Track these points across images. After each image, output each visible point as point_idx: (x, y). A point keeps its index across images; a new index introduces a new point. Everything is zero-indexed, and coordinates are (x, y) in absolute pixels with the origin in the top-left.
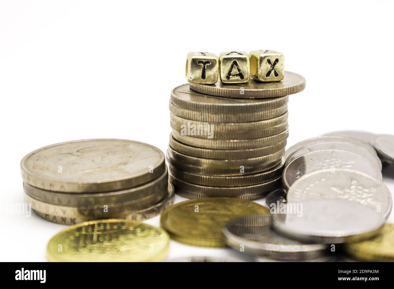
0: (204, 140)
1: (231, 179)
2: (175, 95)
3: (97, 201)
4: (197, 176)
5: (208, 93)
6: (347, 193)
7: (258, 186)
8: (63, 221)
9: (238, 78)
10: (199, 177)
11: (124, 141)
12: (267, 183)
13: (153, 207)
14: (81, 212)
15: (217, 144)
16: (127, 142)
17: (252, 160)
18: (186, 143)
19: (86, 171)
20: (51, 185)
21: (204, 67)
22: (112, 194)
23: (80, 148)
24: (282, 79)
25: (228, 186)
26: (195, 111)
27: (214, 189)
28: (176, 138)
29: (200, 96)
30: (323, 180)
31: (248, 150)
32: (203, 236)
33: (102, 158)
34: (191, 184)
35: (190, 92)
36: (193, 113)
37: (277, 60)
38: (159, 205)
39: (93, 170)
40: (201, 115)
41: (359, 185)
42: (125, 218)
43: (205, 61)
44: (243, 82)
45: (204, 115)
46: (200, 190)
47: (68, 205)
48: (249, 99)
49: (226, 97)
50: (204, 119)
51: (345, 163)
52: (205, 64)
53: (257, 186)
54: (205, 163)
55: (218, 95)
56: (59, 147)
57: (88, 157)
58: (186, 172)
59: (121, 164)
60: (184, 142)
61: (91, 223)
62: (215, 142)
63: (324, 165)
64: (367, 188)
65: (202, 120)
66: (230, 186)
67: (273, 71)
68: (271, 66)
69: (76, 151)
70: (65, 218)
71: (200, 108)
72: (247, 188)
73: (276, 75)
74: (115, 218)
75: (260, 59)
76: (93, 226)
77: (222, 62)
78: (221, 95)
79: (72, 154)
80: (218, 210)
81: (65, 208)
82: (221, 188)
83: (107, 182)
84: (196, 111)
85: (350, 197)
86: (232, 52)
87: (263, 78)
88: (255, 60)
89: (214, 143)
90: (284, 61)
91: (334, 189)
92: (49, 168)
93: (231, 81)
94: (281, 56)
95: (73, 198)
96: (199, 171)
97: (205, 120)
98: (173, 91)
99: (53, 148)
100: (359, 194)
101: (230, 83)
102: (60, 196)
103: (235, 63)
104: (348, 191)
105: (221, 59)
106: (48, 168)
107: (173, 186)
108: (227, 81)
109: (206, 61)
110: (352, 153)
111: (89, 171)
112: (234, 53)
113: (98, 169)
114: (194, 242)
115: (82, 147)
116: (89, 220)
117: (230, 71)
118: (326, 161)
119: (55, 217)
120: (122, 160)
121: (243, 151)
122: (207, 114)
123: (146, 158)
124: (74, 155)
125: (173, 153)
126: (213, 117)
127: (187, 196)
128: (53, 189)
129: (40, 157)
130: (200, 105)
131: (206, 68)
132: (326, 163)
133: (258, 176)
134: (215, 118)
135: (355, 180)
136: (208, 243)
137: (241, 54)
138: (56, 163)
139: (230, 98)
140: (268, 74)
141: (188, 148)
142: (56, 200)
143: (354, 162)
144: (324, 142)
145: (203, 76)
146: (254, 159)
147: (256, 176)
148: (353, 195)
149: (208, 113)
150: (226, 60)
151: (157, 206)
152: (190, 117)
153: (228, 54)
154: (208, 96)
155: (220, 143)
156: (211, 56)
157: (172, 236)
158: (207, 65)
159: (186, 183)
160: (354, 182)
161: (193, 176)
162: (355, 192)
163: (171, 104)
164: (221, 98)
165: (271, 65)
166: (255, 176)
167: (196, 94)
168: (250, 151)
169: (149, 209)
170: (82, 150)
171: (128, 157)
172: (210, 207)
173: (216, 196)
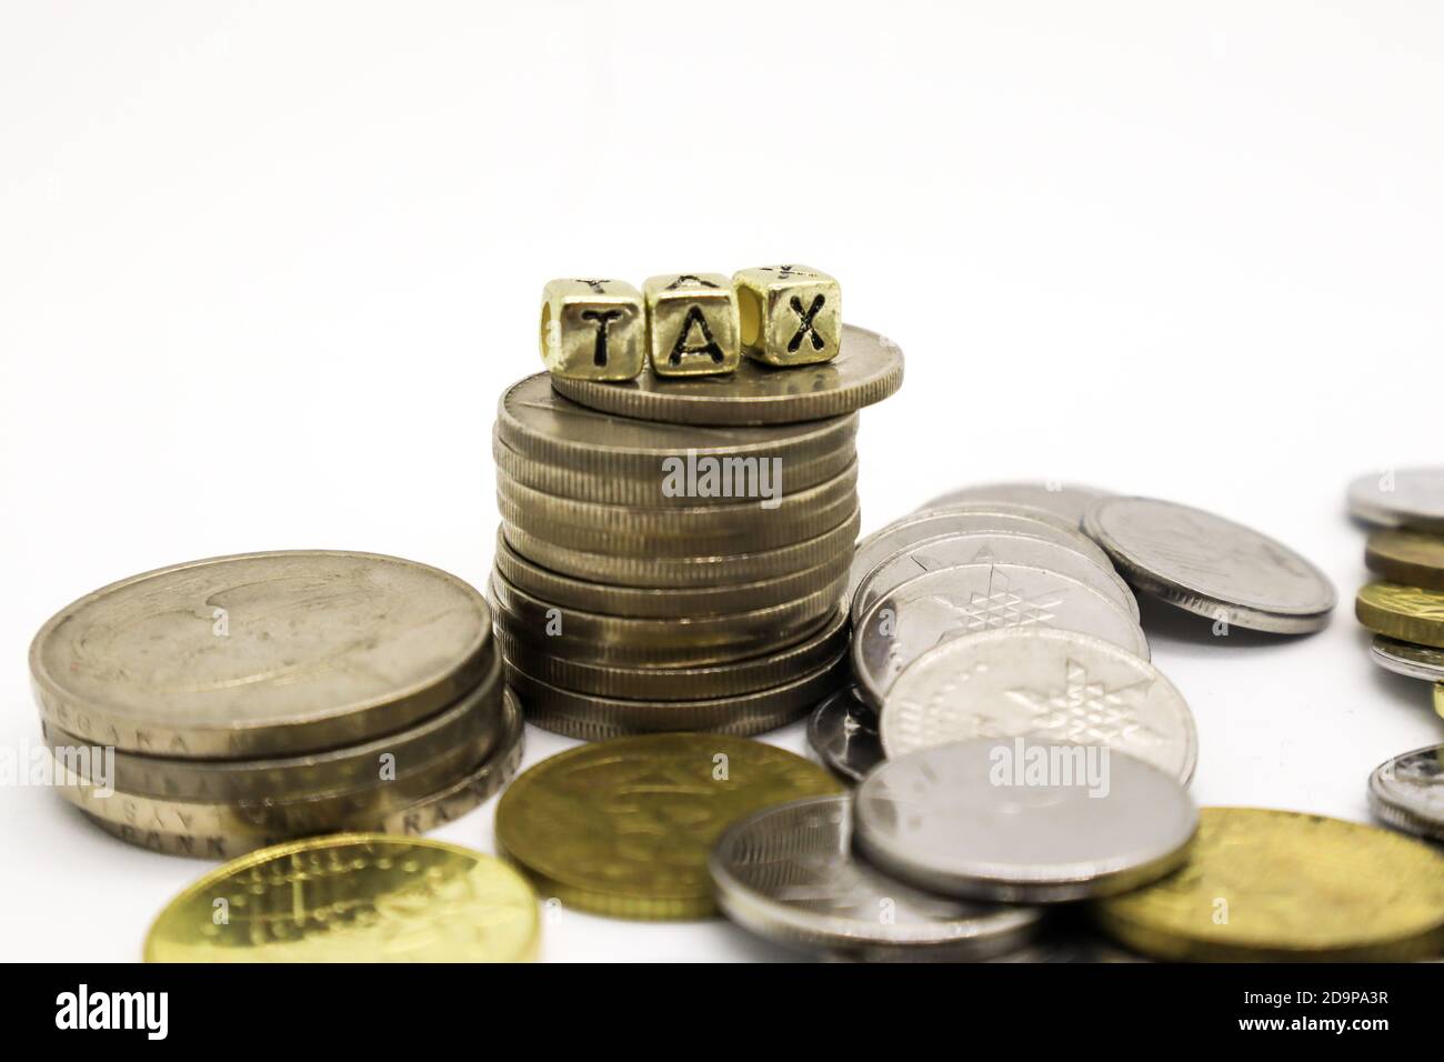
0: (612, 560)
1: (701, 675)
2: (514, 416)
3: (294, 781)
4: (594, 670)
5: (618, 410)
6: (1061, 710)
7: (782, 693)
8: (183, 847)
9: (708, 358)
10: (601, 671)
11: (351, 557)
12: (805, 681)
13: (466, 782)
14: (242, 817)
15: (656, 570)
16: (362, 563)
17: (761, 616)
18: (555, 568)
19: (249, 680)
20: (139, 735)
21: (603, 328)
22: (339, 755)
23: (216, 589)
24: (835, 356)
25: (690, 696)
26: (582, 471)
27: (650, 709)
28: (522, 551)
29: (592, 418)
30: (982, 668)
31: (748, 587)
32: (642, 882)
33: (292, 624)
34: (574, 695)
35: (554, 404)
36: (576, 477)
37: (820, 300)
38: (484, 772)
39: (270, 675)
40: (604, 484)
41: (1092, 685)
42: (381, 829)
43: (604, 310)
44: (720, 371)
45: (611, 484)
46: (604, 712)
47: (200, 797)
48: (745, 427)
49: (675, 423)
50: (612, 495)
51: (1034, 606)
52: (606, 320)
53: (778, 691)
54: (613, 631)
55: (650, 417)
56: (148, 588)
57: (248, 624)
58: (558, 656)
59: (357, 644)
60: (548, 566)
61: (279, 851)
62: (649, 567)
63: (974, 613)
64: (1116, 691)
65: (608, 500)
66: (698, 696)
67: (810, 332)
68: (802, 319)
69: (206, 599)
70: (191, 838)
71: (600, 464)
72: (748, 701)
73: (818, 343)
74: (354, 829)
75: (770, 297)
76: (285, 862)
77: (654, 312)
78: (657, 417)
79: (193, 612)
80: (669, 782)
81: (187, 809)
82: (671, 705)
83: (324, 717)
84: (589, 472)
85: (1069, 725)
86: (683, 278)
87: (780, 356)
88: (755, 302)
89: (645, 570)
90: (840, 300)
91: (1019, 698)
92: (128, 672)
93: (685, 368)
94: (831, 286)
95: (214, 776)
96: (598, 652)
97: (616, 499)
98: (505, 402)
99: (129, 594)
100: (1096, 712)
101: (681, 373)
102: (174, 770)
103: (696, 315)
104: (1060, 703)
105: (653, 302)
106: (122, 672)
107: (517, 700)
108: (671, 370)
109: (608, 309)
110: (1047, 571)
111: (259, 678)
112: (688, 283)
113: (287, 670)
114: (615, 904)
115: (222, 587)
116: (269, 843)
117: (682, 339)
118: (976, 601)
119: (154, 835)
120: (357, 628)
121: (734, 589)
122: (623, 483)
123: (433, 620)
124: (199, 618)
125: (515, 600)
126: (642, 490)
127: (562, 728)
128: (145, 747)
129: (92, 630)
130: (600, 456)
131: (607, 331)
132: (976, 607)
133: (780, 661)
134: (646, 493)
135: (1078, 665)
136: (661, 908)
137: (713, 282)
138: (145, 652)
139: (686, 424)
140: (795, 343)
141: (564, 585)
142: (159, 783)
143: (1059, 602)
144: (955, 536)
145: (600, 358)
146: (769, 610)
147: (774, 663)
148: (1079, 718)
149: (626, 479)
150: (668, 305)
151: (477, 776)
152: (569, 490)
153: (673, 287)
154: (617, 419)
155: (664, 569)
156: (621, 295)
157: (542, 883)
158: (611, 325)
159: (559, 690)
160: (1076, 673)
161: (581, 668)
162: (1083, 705)
163: (504, 448)
164: (659, 425)
165: (803, 314)
166: (771, 661)
167: (577, 411)
168: (755, 589)
169: (456, 789)
170: (225, 597)
171: (374, 618)
172: (645, 772)
173: (653, 731)
